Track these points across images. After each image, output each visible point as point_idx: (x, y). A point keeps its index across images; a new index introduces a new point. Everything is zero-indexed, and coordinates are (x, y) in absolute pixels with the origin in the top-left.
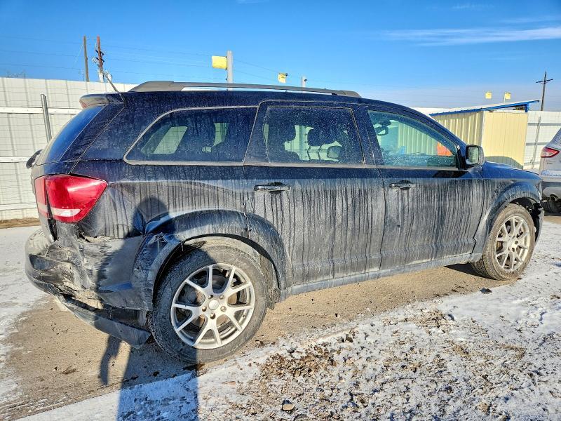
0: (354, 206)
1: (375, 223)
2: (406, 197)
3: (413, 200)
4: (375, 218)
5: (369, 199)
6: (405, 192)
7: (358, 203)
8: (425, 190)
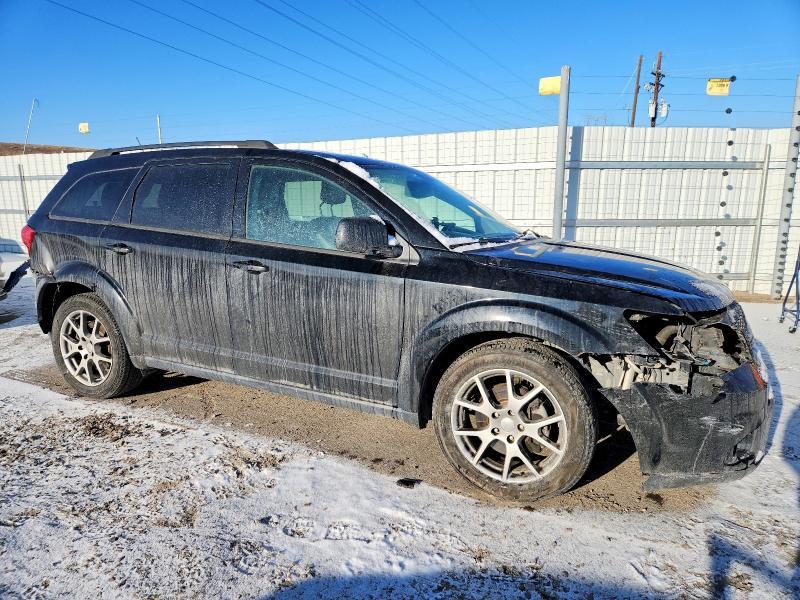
0: (190, 283)
1: (217, 311)
2: (254, 283)
3: (265, 289)
4: (216, 303)
5: (207, 276)
6: (254, 276)
7: (196, 283)
8: (283, 279)
